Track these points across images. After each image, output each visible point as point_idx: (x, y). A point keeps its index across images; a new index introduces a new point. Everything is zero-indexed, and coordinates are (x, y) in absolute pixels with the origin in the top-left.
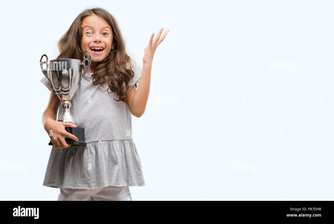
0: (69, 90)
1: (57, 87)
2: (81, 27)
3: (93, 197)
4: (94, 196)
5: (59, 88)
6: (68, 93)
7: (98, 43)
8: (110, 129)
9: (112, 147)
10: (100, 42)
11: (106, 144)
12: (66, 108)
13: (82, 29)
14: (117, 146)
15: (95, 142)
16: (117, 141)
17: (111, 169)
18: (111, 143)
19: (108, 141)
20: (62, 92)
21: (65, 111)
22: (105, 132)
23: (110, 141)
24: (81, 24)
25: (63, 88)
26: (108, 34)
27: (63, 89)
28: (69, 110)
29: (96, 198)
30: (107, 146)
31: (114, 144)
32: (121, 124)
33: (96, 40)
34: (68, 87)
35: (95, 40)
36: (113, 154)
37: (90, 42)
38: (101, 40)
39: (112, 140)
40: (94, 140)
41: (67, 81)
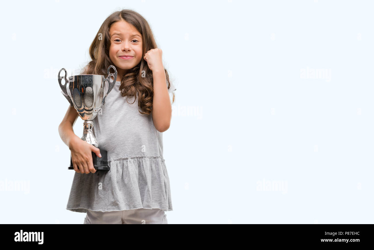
0: (92, 109)
1: (79, 106)
2: (108, 34)
3: (123, 219)
4: (125, 219)
5: (81, 106)
6: (91, 112)
7: (126, 52)
8: (140, 145)
9: (142, 165)
10: (129, 50)
11: (135, 162)
12: (88, 129)
13: (110, 36)
14: (147, 164)
15: (124, 159)
16: (148, 159)
17: (143, 188)
18: (141, 160)
19: (137, 158)
20: (84, 111)
21: (88, 132)
22: (135, 148)
23: (140, 158)
24: (109, 31)
25: (86, 106)
26: (138, 41)
27: (86, 108)
28: (91, 131)
29: (128, 220)
30: (136, 164)
31: (144, 161)
32: (153, 140)
33: (125, 49)
34: (92, 106)
35: (123, 49)
36: (143, 173)
37: (118, 51)
38: (130, 49)
39: (142, 157)
40: (122, 157)
41: (90, 99)
